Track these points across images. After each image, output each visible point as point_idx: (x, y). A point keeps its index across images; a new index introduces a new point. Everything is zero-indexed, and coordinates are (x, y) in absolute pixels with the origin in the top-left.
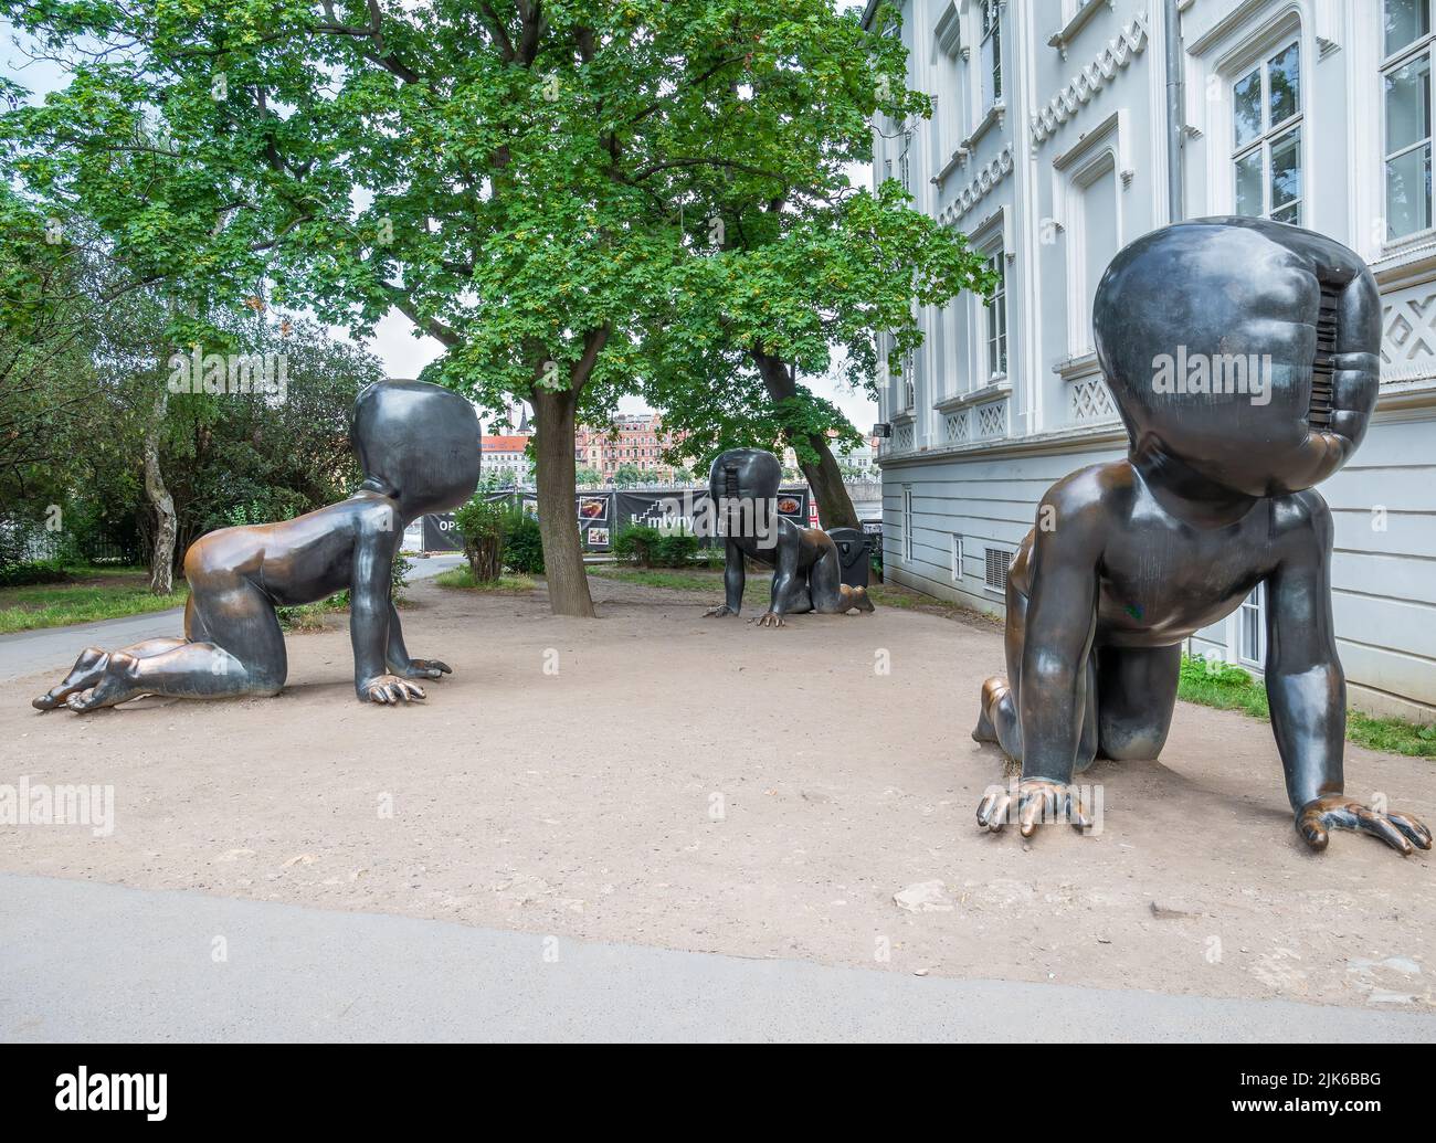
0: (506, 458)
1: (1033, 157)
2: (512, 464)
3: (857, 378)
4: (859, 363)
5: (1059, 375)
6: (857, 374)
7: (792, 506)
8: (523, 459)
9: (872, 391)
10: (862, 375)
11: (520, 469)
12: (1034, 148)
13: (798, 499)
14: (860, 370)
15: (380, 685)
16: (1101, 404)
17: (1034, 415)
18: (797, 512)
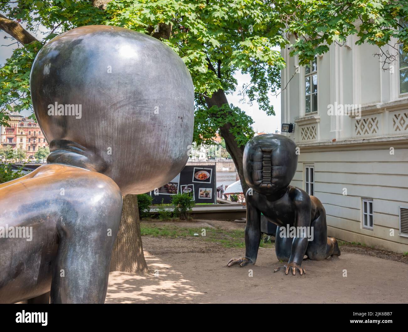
3: (253, 95)
4: (256, 86)
6: (254, 93)
7: (205, 176)
9: (262, 104)
10: (257, 94)
13: (209, 171)
14: (256, 90)
18: (208, 180)
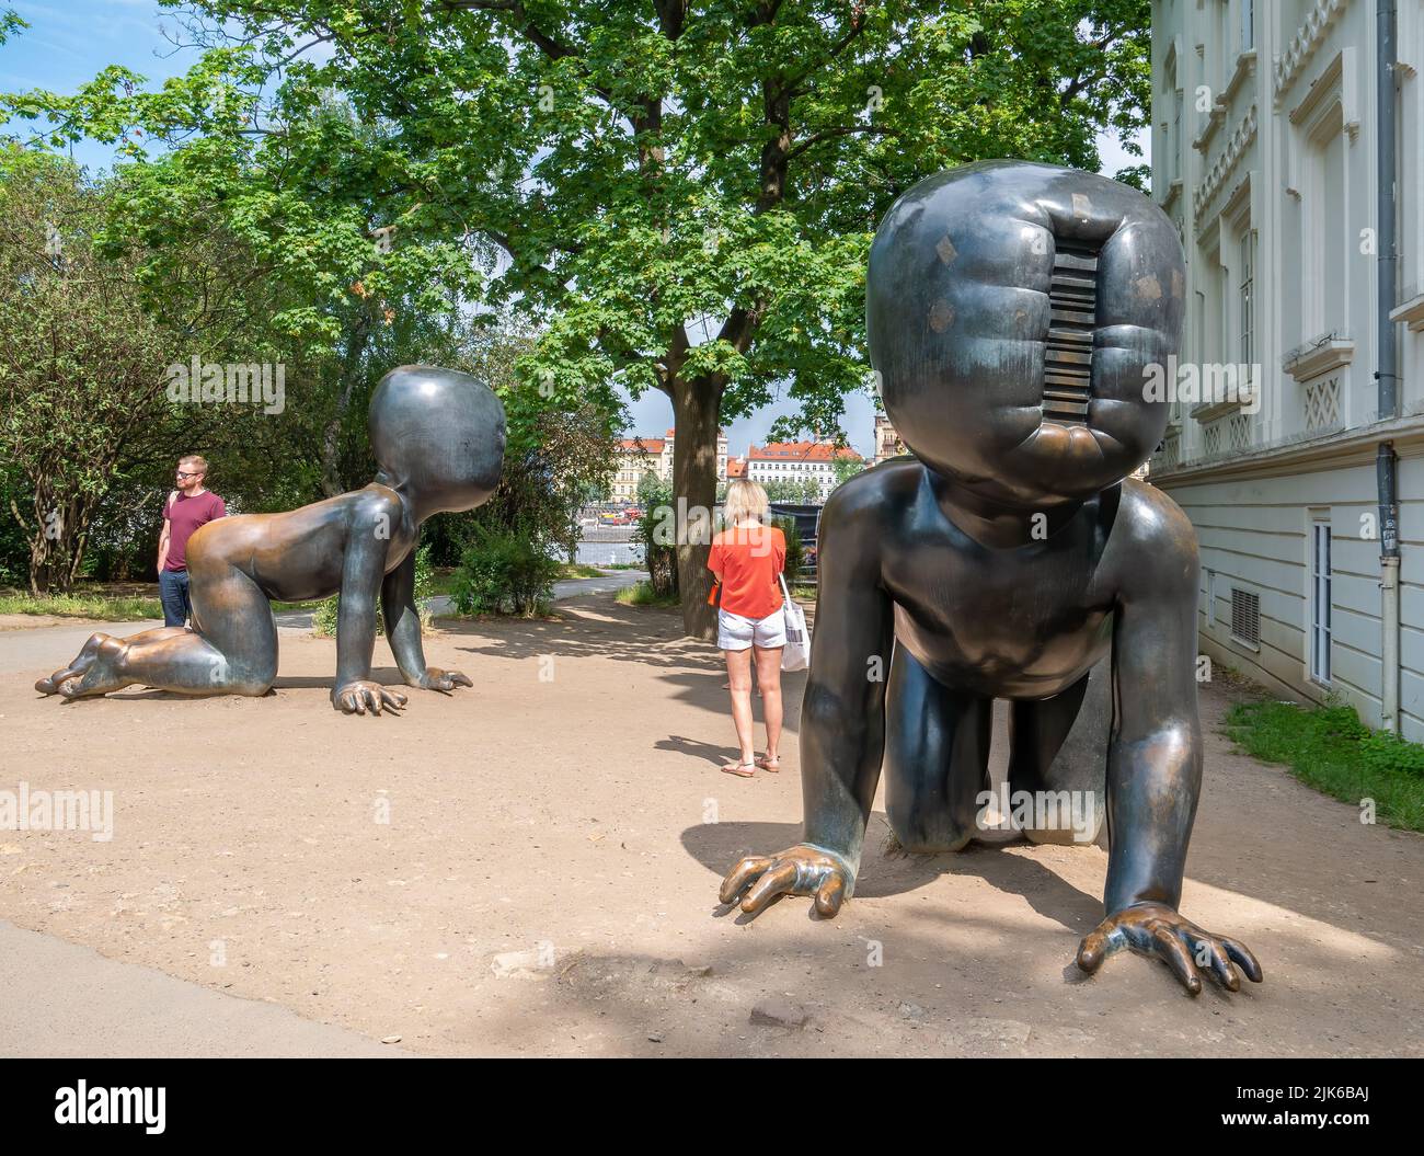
0: (811, 469)
1: (1276, 112)
2: (817, 474)
5: (1292, 376)
8: (830, 469)
11: (826, 481)
12: (1276, 101)
15: (358, 689)
16: (1328, 411)
17: (1270, 423)
